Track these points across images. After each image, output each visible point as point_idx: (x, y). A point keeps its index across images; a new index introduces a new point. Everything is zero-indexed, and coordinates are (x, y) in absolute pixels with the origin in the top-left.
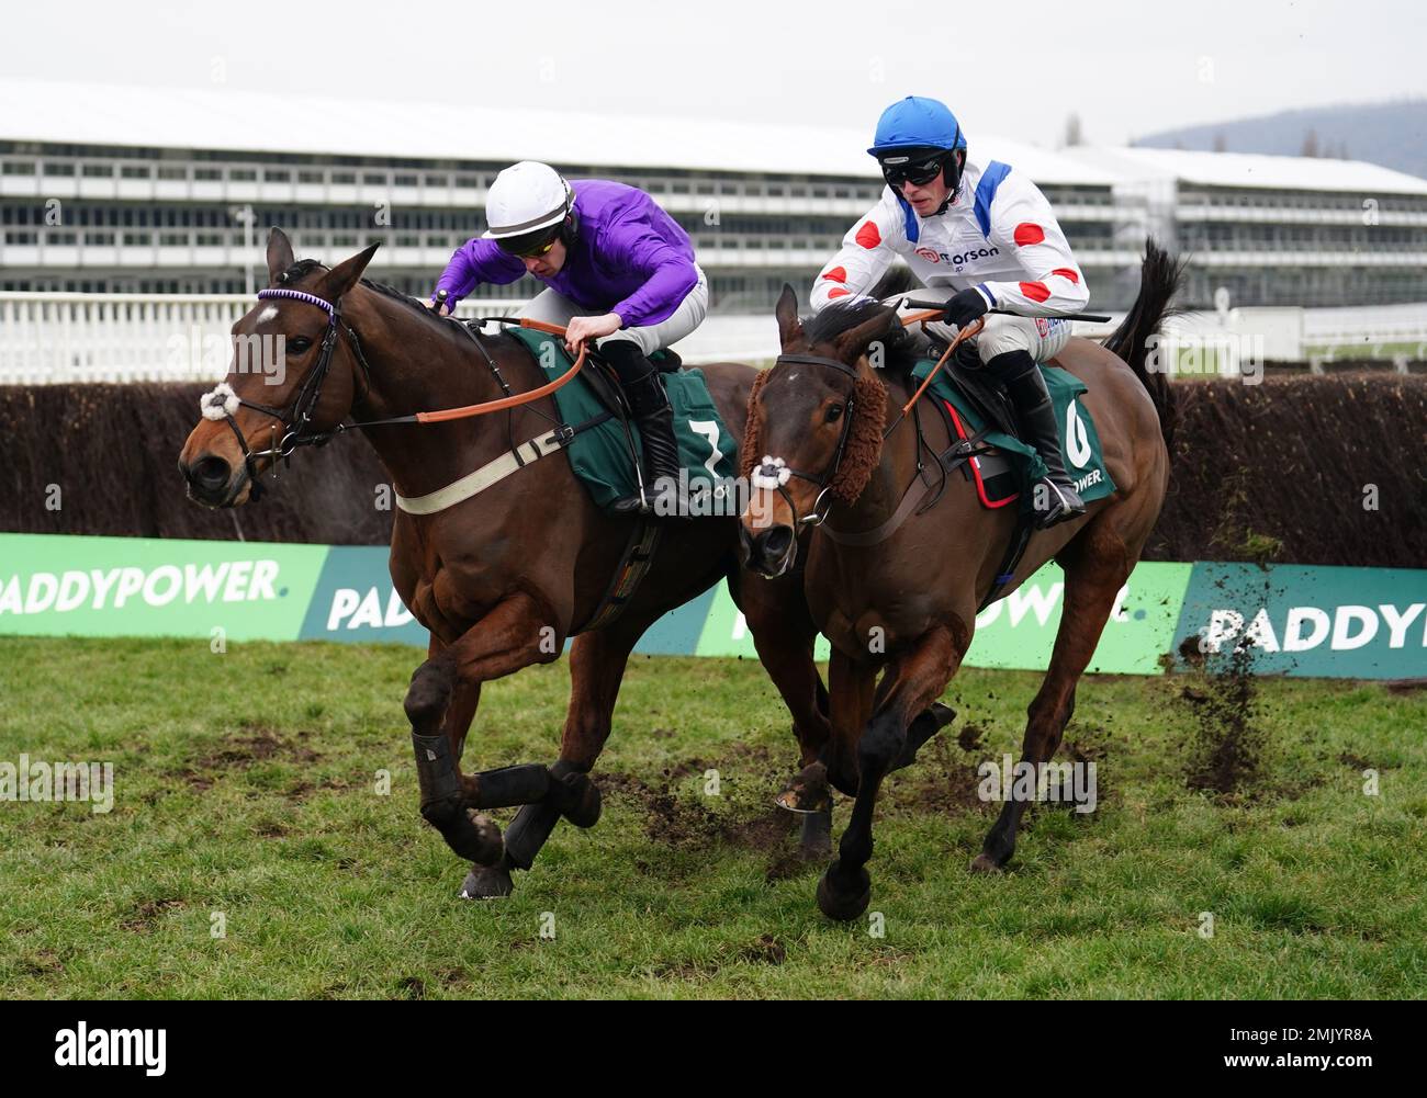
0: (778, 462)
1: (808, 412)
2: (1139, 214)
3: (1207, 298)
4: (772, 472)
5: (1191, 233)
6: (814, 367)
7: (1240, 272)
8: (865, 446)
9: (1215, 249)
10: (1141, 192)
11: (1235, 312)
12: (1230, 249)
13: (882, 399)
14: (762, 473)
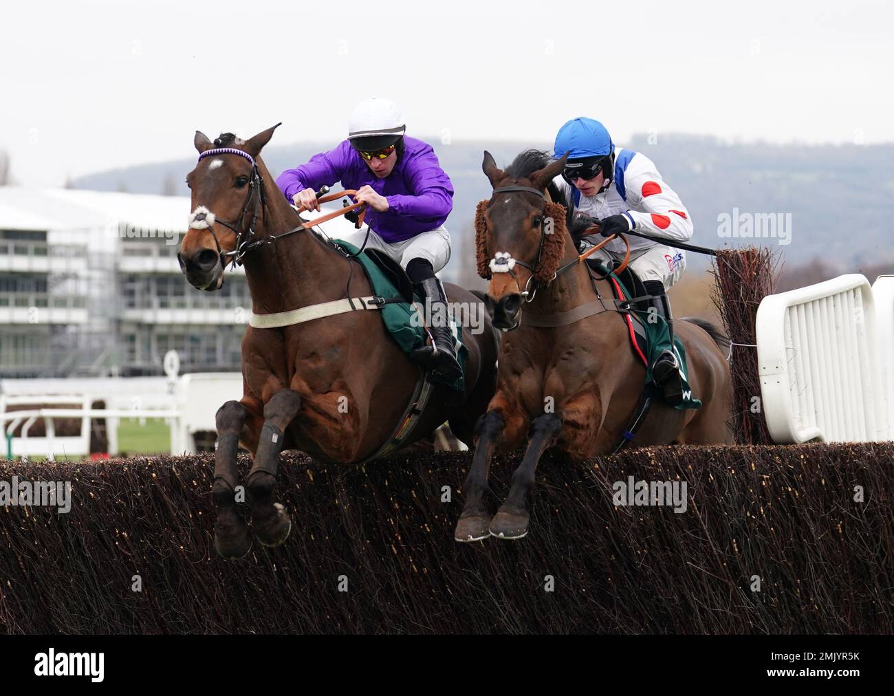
0: (506, 255)
1: (520, 222)
2: (78, 265)
3: (156, 361)
4: (504, 261)
5: (138, 286)
6: (521, 194)
7: (194, 331)
8: (553, 245)
9: (164, 305)
10: (80, 239)
11: (187, 377)
12: (182, 306)
13: (563, 215)
14: (496, 263)
